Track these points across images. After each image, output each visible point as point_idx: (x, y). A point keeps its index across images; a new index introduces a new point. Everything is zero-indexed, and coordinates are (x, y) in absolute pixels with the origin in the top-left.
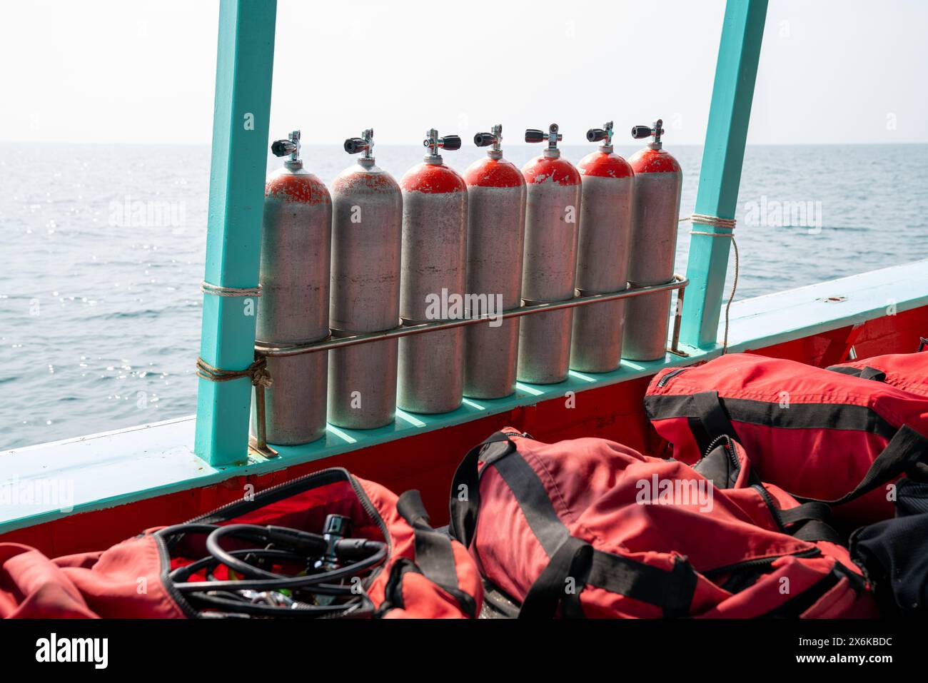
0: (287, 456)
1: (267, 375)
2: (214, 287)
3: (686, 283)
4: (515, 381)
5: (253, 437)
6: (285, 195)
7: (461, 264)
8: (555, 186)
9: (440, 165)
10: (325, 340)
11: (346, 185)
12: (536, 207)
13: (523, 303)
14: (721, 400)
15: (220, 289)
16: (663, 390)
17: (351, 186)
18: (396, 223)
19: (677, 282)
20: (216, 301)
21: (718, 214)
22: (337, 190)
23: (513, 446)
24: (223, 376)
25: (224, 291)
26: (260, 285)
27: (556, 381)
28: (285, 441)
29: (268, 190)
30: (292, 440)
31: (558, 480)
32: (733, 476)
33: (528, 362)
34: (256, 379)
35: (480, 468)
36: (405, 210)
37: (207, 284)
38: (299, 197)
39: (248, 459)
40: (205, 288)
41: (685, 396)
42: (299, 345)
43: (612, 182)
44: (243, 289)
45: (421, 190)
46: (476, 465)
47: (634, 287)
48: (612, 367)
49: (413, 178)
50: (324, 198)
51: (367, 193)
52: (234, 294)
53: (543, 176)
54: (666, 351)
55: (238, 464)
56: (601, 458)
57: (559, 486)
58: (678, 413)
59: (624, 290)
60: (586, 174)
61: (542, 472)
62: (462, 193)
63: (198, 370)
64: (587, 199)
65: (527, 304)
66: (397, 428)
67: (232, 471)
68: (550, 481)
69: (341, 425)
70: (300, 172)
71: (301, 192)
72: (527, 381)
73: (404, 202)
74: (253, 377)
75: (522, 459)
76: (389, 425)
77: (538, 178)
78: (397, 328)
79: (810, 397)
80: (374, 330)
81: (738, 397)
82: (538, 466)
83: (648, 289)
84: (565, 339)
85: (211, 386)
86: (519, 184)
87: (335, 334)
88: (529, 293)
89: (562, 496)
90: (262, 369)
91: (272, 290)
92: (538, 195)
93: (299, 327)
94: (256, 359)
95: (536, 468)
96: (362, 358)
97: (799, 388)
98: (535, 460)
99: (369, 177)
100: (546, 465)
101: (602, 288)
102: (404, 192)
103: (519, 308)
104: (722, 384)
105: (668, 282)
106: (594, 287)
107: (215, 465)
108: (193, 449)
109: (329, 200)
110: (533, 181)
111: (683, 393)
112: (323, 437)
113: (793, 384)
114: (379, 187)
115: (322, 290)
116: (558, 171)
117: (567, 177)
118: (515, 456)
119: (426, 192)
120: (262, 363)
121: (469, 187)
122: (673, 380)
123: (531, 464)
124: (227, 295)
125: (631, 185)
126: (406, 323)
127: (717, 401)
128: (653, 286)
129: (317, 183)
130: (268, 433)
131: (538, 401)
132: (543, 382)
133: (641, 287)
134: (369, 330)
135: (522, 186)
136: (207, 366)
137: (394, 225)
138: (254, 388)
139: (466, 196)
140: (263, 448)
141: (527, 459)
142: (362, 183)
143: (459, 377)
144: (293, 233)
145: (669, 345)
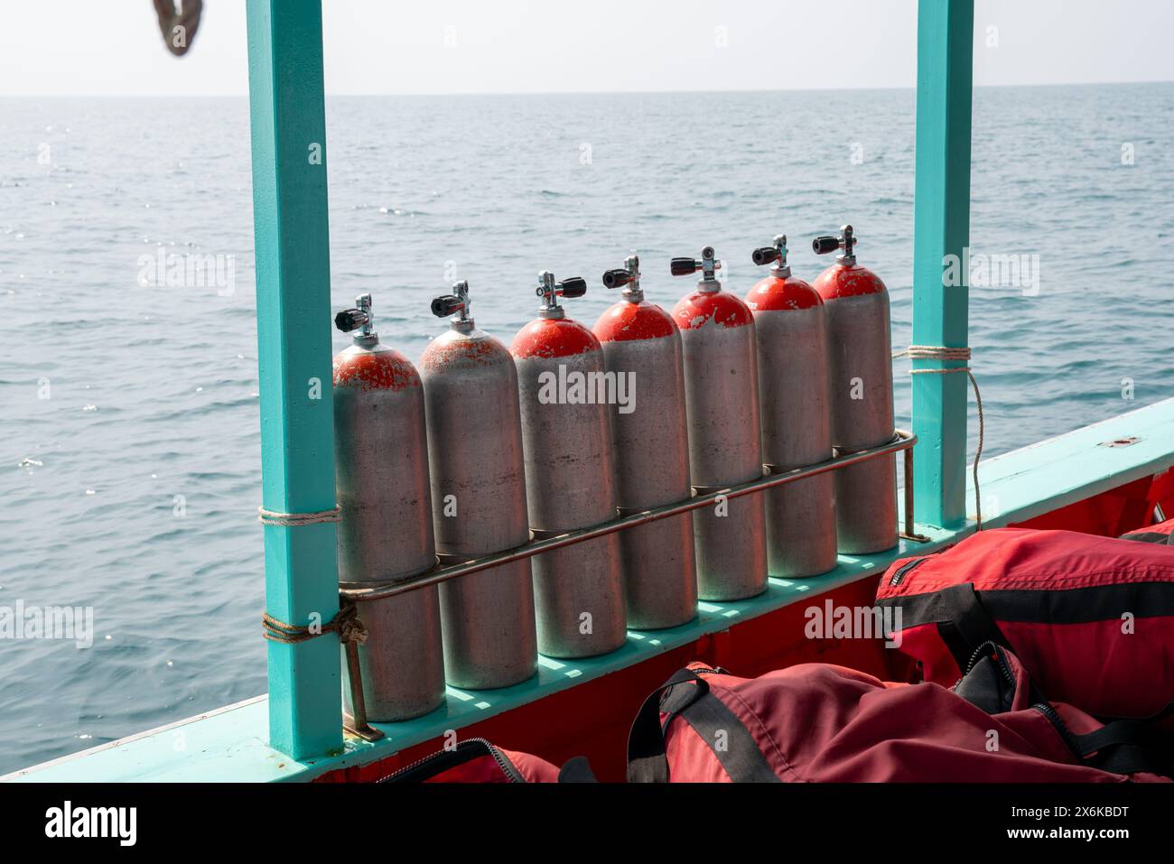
0: (397, 736)
1: (360, 628)
2: (277, 515)
3: (914, 441)
4: (696, 601)
5: (348, 716)
6: (359, 381)
7: (605, 447)
8: (721, 331)
9: (561, 319)
10: (432, 570)
11: (440, 360)
12: (696, 361)
13: (694, 492)
14: (977, 593)
15: (286, 517)
16: (899, 588)
17: (446, 361)
18: (511, 402)
19: (901, 440)
20: (282, 534)
21: (945, 342)
22: (427, 367)
23: (704, 687)
24: (299, 634)
25: (290, 519)
26: (338, 506)
27: (751, 594)
28: (391, 716)
29: (338, 379)
30: (401, 713)
31: (770, 725)
32: (1007, 696)
33: (710, 573)
34: (346, 634)
35: (663, 721)
36: (521, 383)
37: (267, 513)
38: (379, 382)
39: (344, 745)
40: (264, 517)
41: (929, 595)
42: (399, 582)
43: (797, 316)
44: (316, 513)
45: (540, 355)
46: (658, 718)
47: (843, 453)
48: (827, 567)
49: (527, 341)
50: (411, 379)
51: (469, 366)
52: (306, 522)
53: (701, 318)
54: (898, 537)
55: (331, 753)
56: (825, 689)
57: (773, 732)
58: (924, 618)
59: (831, 460)
60: (759, 308)
61: (747, 716)
62: (595, 352)
63: (265, 630)
64: (763, 342)
65: (701, 492)
66: (542, 681)
67: (324, 764)
68: (760, 728)
69: (466, 686)
70: (377, 348)
71: (380, 376)
72: (713, 598)
73: (518, 373)
74: (341, 632)
75: (718, 701)
76: (530, 678)
77: (694, 322)
78: (527, 544)
79: (1098, 578)
80: (497, 550)
81: (1001, 587)
82: (741, 709)
83: (863, 454)
84: (757, 535)
85: (286, 651)
86: (670, 333)
87: (446, 562)
88: (701, 479)
89: (779, 746)
90: (352, 619)
91: (353, 512)
92: (697, 344)
93: (396, 556)
94: (342, 606)
95: (738, 711)
96: (486, 589)
97: (1082, 566)
98: (736, 702)
99: (470, 346)
100: (752, 707)
101: (799, 461)
102: (517, 359)
103: (689, 499)
104: (977, 571)
105: (889, 441)
106: (789, 460)
107: (300, 759)
108: (268, 740)
109: (417, 382)
110: (689, 326)
111: (926, 591)
112: (443, 704)
113: (1073, 562)
114: (483, 357)
115: (421, 503)
116: (721, 309)
117: (733, 316)
118: (708, 698)
119: (546, 357)
120: (350, 612)
121: (603, 343)
122: (910, 574)
123: (731, 707)
124: (296, 523)
125: (821, 317)
126: (538, 536)
127: (973, 595)
128: (869, 449)
129: (401, 362)
130: (368, 708)
131: (731, 624)
132: (735, 597)
133: (852, 453)
134: (490, 551)
135: (675, 334)
136: (276, 623)
137: (508, 406)
138: (343, 646)
139: (601, 358)
140: (362, 728)
141: (725, 701)
142: (461, 355)
143: (618, 603)
144: (377, 431)
145: (902, 528)
